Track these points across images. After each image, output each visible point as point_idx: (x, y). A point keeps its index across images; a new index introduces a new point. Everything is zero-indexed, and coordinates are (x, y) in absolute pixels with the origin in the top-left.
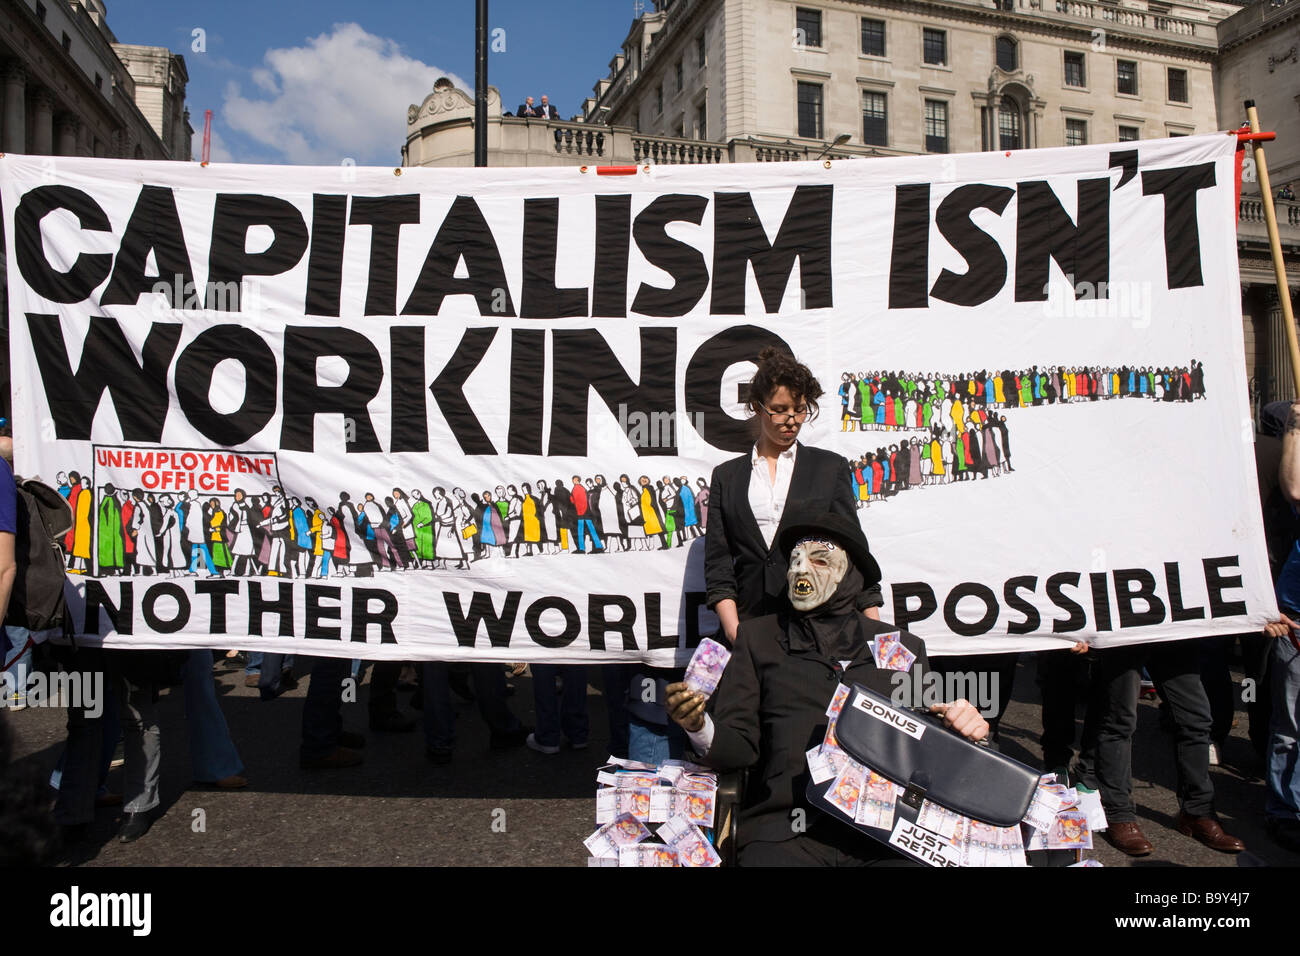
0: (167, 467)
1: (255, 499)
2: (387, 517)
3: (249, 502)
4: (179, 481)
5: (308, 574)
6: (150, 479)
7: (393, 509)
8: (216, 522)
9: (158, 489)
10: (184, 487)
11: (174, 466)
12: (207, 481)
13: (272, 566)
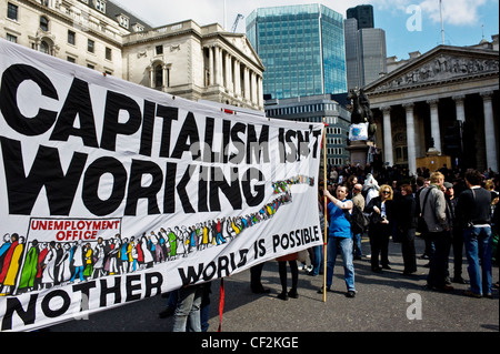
0: (69, 228)
1: (107, 241)
2: (159, 240)
3: (104, 243)
4: (75, 235)
5: (128, 271)
6: (61, 236)
7: (161, 237)
8: (88, 255)
9: (64, 240)
10: (77, 239)
11: (73, 228)
12: (88, 235)
13: (111, 270)
